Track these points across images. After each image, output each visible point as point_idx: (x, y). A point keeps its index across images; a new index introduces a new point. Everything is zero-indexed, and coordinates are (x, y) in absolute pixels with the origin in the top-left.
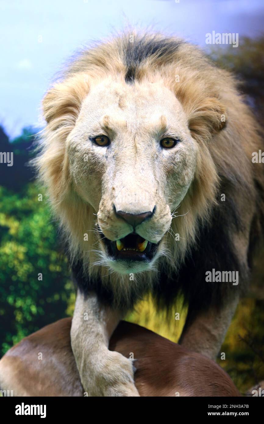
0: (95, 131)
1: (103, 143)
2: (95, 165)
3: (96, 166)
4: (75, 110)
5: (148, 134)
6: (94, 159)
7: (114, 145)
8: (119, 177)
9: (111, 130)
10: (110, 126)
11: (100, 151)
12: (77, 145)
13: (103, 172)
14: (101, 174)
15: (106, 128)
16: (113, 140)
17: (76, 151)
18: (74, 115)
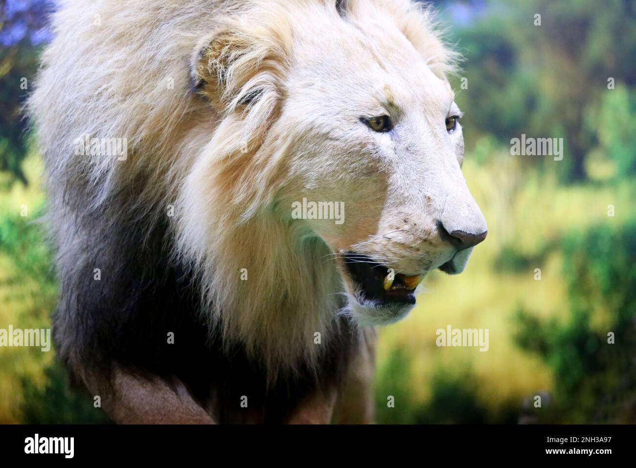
0: (371, 109)
1: (378, 128)
2: (379, 162)
3: (381, 163)
4: (279, 67)
5: (440, 112)
6: (377, 152)
7: (400, 129)
8: (431, 180)
9: (397, 108)
10: (397, 102)
11: (383, 140)
12: (333, 129)
13: (390, 172)
14: (387, 175)
15: (390, 105)
16: (397, 121)
17: (327, 138)
18: (275, 73)
